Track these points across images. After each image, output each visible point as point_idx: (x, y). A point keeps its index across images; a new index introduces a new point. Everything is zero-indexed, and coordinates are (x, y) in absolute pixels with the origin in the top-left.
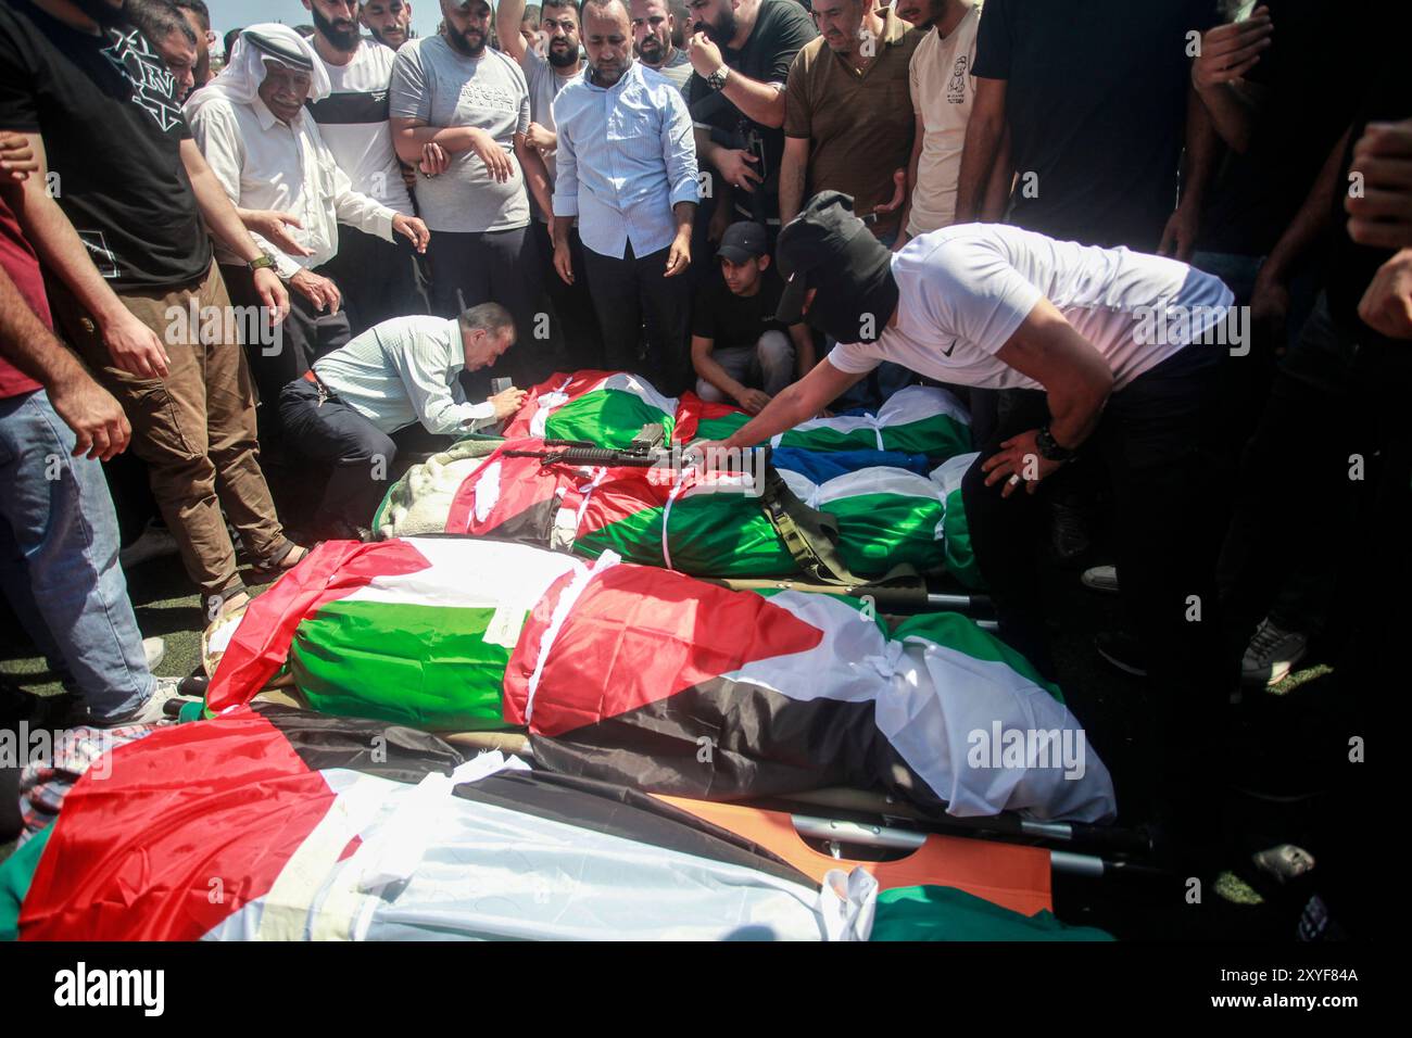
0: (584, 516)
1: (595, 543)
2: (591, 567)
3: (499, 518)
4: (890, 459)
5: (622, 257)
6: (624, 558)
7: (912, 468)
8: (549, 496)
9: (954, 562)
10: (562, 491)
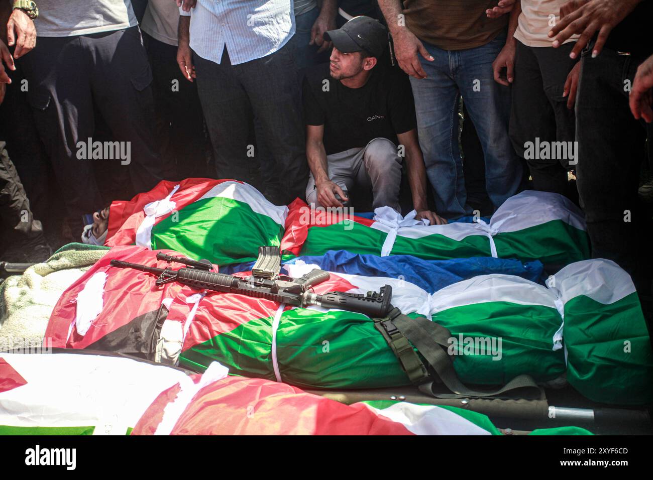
0: (190, 327)
1: (202, 355)
2: (196, 381)
3: (102, 331)
4: (503, 267)
5: (219, 62)
6: (233, 371)
7: (527, 275)
8: (154, 308)
9: (575, 373)
10: (168, 302)
